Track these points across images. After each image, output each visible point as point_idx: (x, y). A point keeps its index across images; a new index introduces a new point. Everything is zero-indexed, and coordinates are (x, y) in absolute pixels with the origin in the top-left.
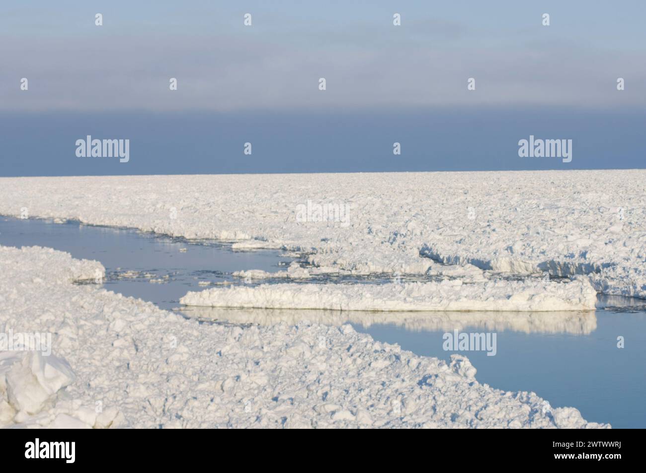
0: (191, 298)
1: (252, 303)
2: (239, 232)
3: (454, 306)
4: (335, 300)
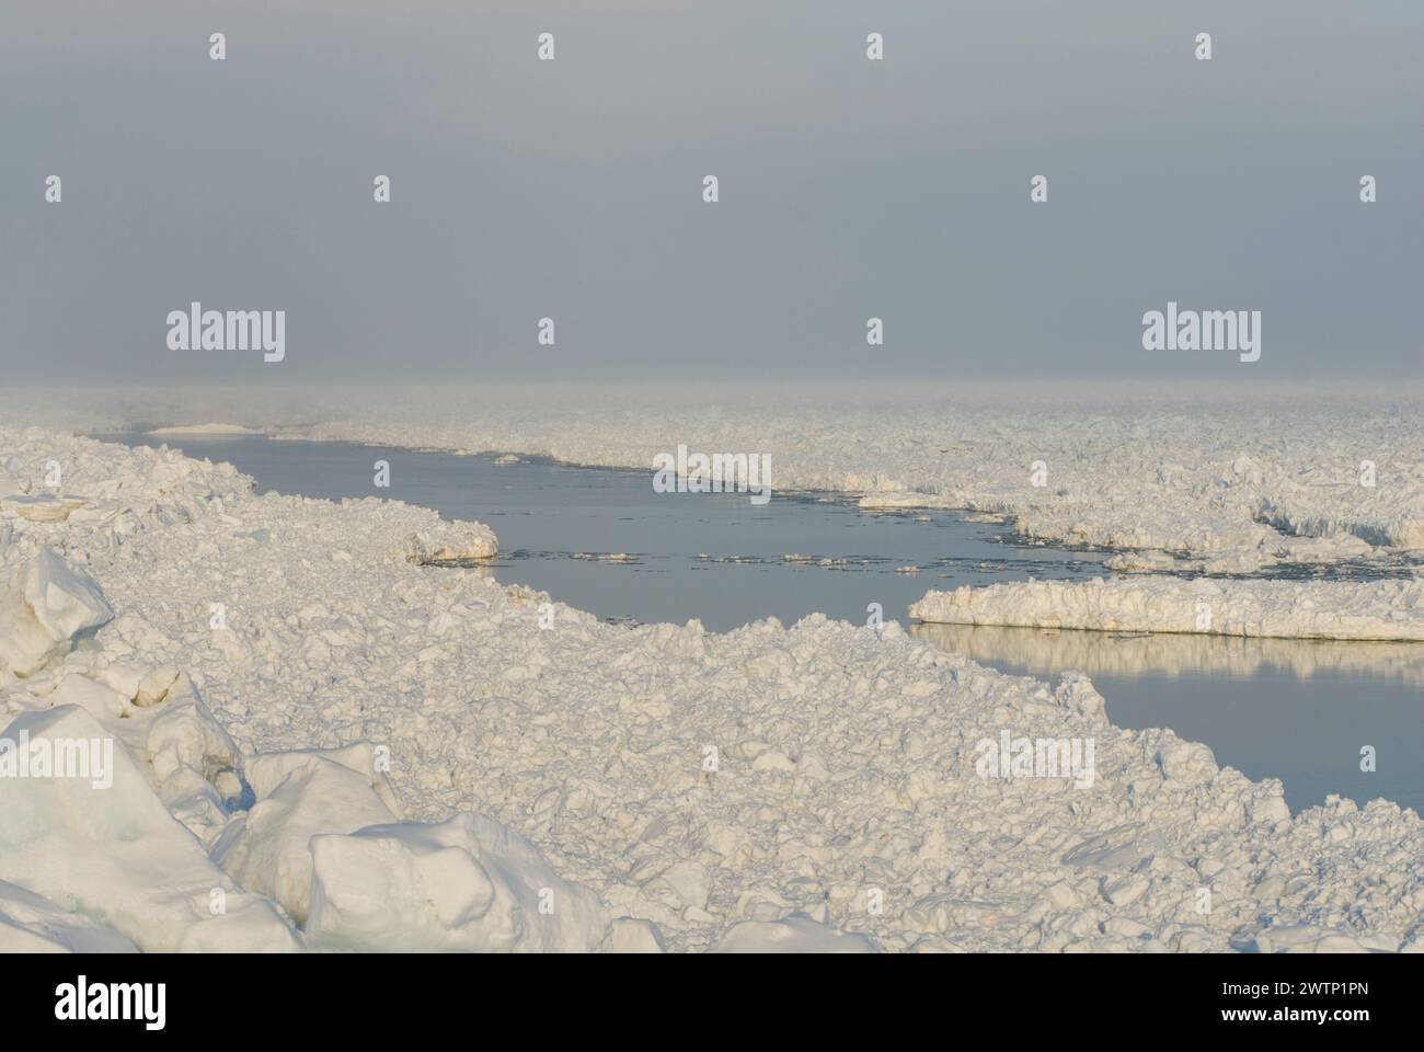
0: (933, 605)
1: (1059, 619)
2: (882, 476)
4: (1234, 613)
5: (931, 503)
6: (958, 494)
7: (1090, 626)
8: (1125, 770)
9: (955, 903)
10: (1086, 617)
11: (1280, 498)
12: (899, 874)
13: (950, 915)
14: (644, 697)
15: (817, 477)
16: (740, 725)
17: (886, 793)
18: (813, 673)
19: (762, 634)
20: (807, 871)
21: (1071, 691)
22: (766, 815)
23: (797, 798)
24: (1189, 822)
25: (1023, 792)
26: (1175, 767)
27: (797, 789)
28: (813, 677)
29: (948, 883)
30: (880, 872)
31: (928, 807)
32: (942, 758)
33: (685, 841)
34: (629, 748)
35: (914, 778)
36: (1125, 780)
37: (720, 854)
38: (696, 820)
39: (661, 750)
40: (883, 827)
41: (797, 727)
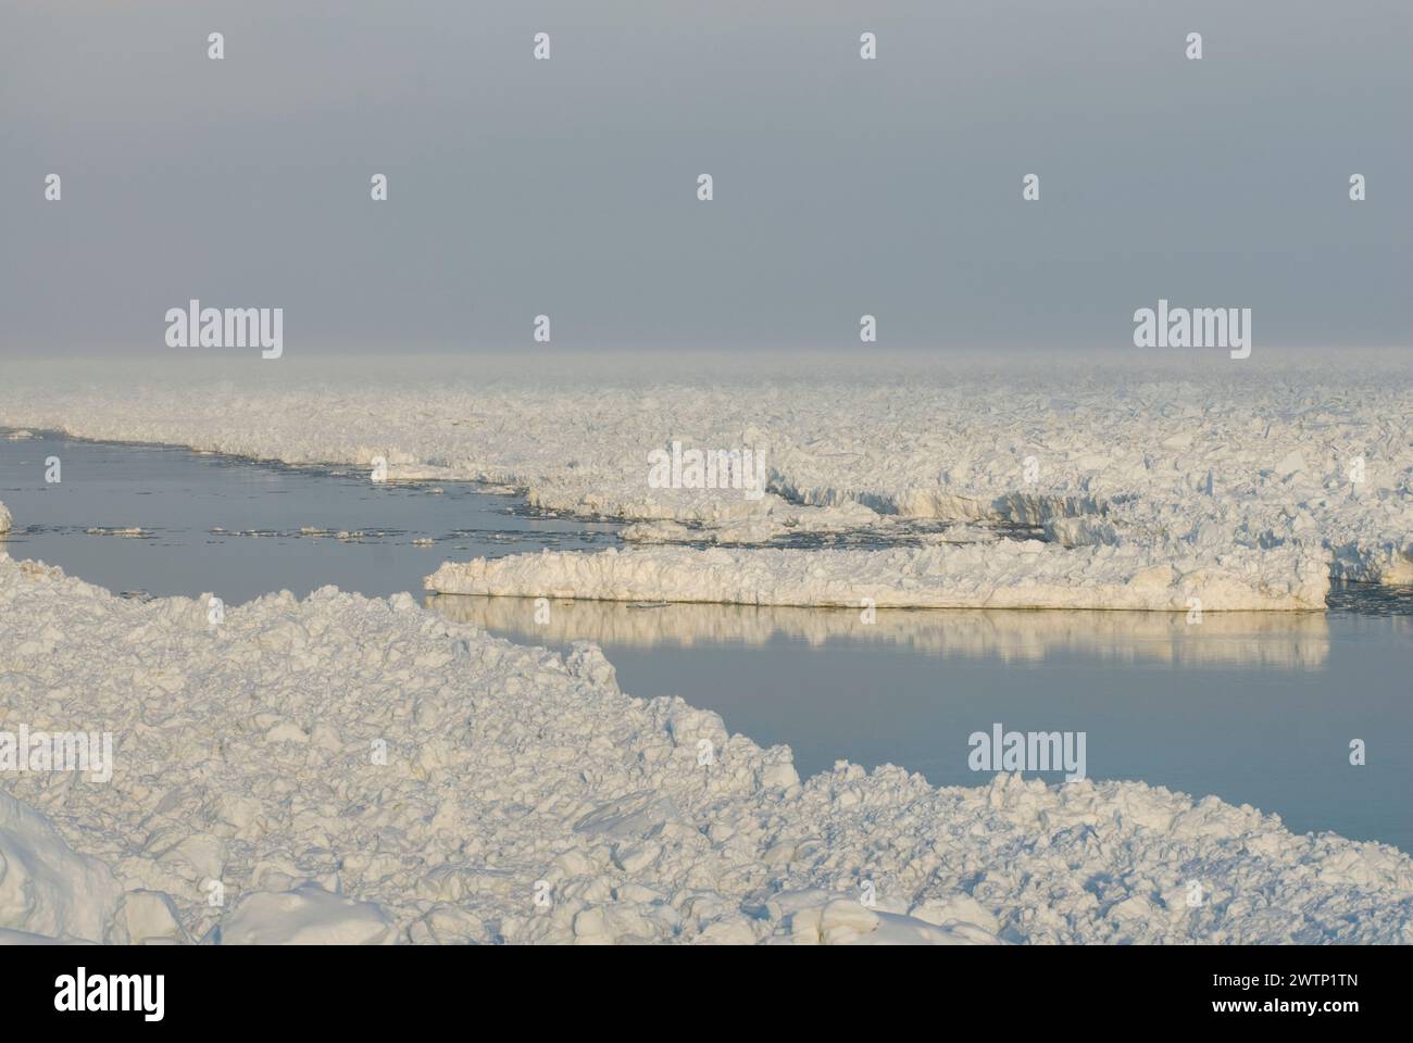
0: (448, 577)
1: (573, 590)
2: (395, 449)
3: (1004, 597)
4: (746, 582)
5: (446, 475)
6: (470, 466)
7: (604, 596)
8: (636, 738)
9: (470, 872)
10: (599, 588)
11: (788, 468)
12: (413, 843)
13: (463, 883)
14: (157, 670)
15: (329, 450)
16: (254, 697)
17: (399, 764)
18: (326, 645)
19: (275, 607)
20: (320, 841)
21: (582, 661)
22: (280, 786)
23: (311, 768)
24: (700, 789)
25: (535, 761)
26: (685, 736)
27: (310, 761)
28: (325, 649)
29: (461, 852)
30: (393, 842)
31: (442, 776)
32: (454, 728)
33: (200, 812)
34: (143, 722)
35: (427, 748)
36: (635, 748)
37: (235, 826)
38: (210, 792)
39: (174, 723)
40: (397, 797)
41: (310, 699)
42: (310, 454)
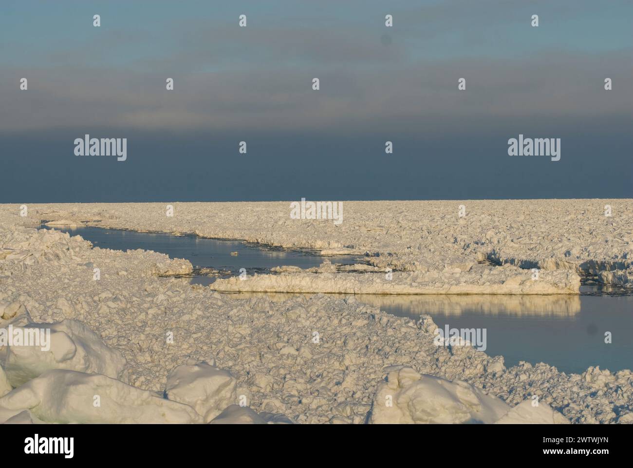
0: (219, 284)
1: (275, 288)
3: (455, 289)
7: (289, 291)
8: (436, 352)
9: (354, 404)
10: (286, 288)
12: (333, 393)
13: (351, 409)
14: (238, 326)
15: (304, 242)
16: (278, 337)
17: (335, 363)
18: (315, 317)
20: (295, 393)
21: (423, 323)
22: (282, 371)
23: (298, 365)
24: (461, 373)
25: (393, 362)
26: (457, 351)
27: (298, 362)
28: (314, 318)
29: (352, 396)
30: (325, 393)
31: (353, 368)
32: (361, 349)
33: (246, 382)
34: (229, 346)
35: (347, 356)
36: (436, 356)
37: (261, 387)
38: (251, 373)
39: (242, 346)
40: (329, 375)
41: (302, 337)
42: (296, 244)
